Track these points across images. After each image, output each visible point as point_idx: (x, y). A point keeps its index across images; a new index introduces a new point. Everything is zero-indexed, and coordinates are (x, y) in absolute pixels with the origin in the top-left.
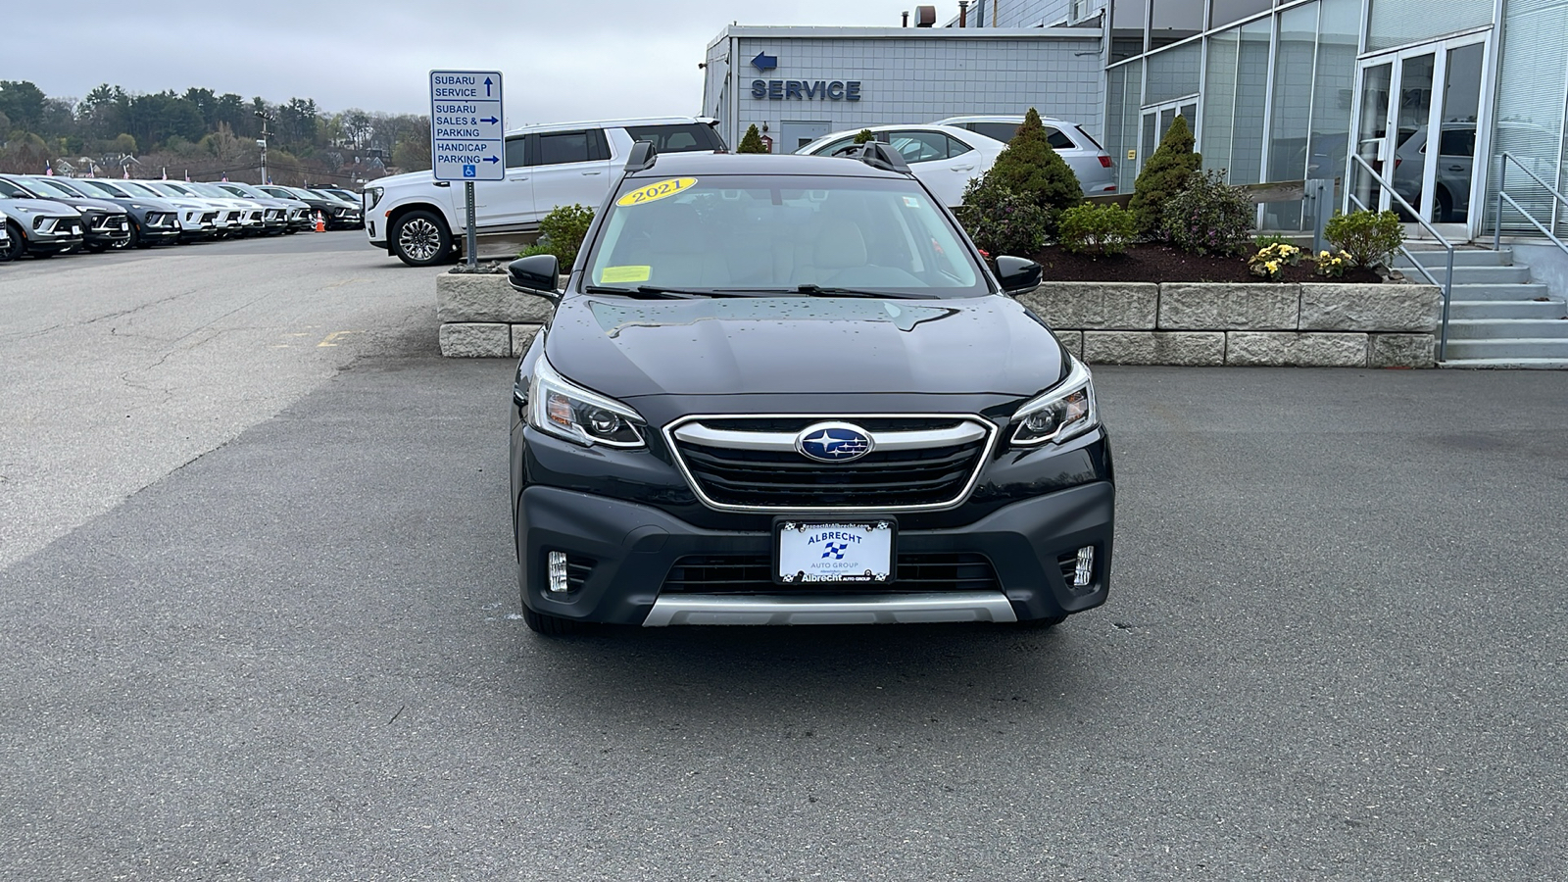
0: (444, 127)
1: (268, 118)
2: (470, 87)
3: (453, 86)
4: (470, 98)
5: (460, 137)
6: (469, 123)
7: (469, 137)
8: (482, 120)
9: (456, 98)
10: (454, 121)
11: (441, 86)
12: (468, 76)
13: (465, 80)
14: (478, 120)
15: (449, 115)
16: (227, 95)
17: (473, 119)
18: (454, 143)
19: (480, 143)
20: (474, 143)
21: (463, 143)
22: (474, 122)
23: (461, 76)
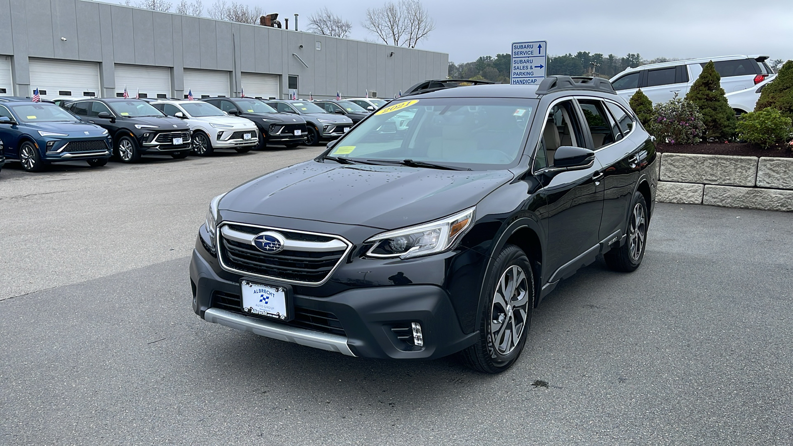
0: (516, 71)
1: (596, 65)
2: (531, 50)
3: (522, 50)
4: (530, 55)
5: (524, 76)
6: (529, 68)
7: (528, 76)
8: (535, 67)
9: (524, 56)
10: (522, 68)
11: (517, 50)
12: (530, 44)
13: (528, 46)
14: (533, 67)
15: (519, 65)
16: (596, 54)
17: (531, 67)
18: (521, 79)
19: (533, 79)
20: (531, 79)
21: (525, 79)
22: (531, 68)
23: (526, 44)
